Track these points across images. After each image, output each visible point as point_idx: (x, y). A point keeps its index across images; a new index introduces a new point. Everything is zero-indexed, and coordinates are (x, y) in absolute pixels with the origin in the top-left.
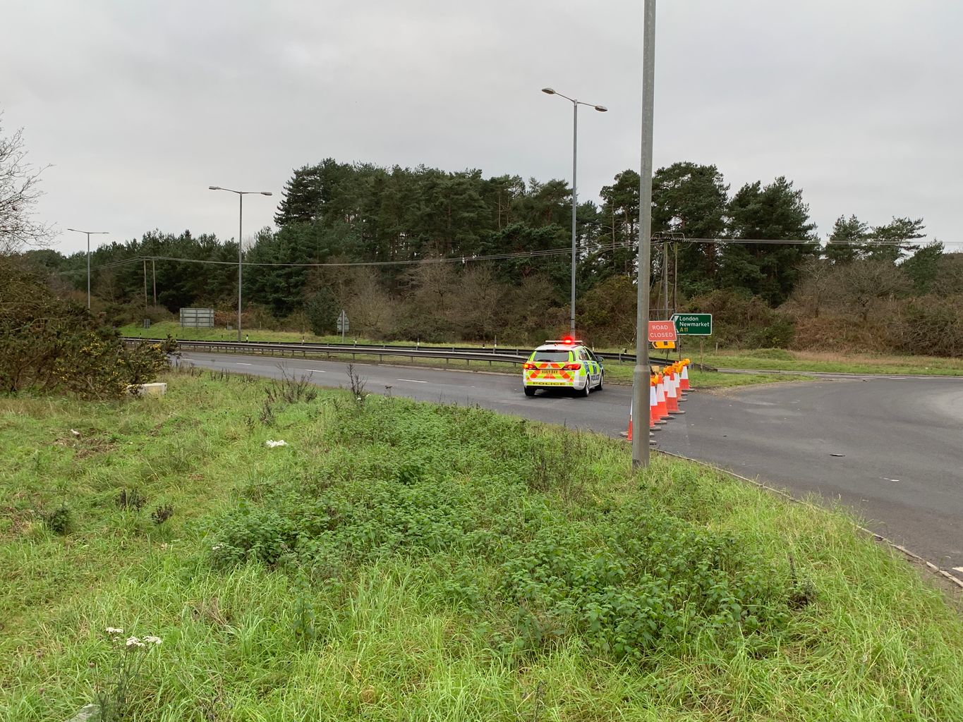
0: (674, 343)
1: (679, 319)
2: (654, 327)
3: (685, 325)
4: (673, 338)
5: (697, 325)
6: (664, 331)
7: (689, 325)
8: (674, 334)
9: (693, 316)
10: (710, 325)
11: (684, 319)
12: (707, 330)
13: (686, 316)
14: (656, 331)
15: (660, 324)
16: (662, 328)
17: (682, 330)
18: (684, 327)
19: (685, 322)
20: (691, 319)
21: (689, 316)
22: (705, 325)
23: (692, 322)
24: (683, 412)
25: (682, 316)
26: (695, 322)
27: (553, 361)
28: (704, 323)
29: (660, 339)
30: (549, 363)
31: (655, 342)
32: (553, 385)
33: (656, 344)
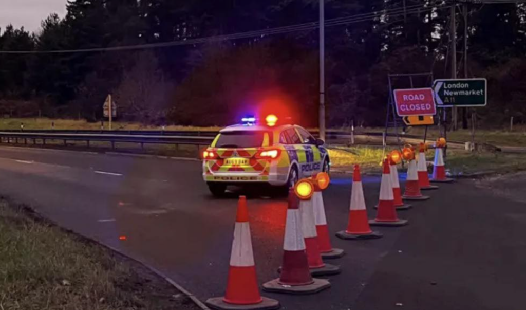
0: (432, 117)
1: (443, 86)
2: (405, 97)
3: (451, 93)
4: (431, 111)
5: (467, 93)
6: (420, 102)
7: (456, 93)
8: (432, 106)
9: (461, 82)
10: (484, 93)
11: (450, 86)
12: (480, 99)
13: (452, 82)
14: (408, 103)
15: (414, 93)
16: (416, 98)
17: (447, 100)
18: (449, 97)
19: (451, 90)
20: (458, 86)
21: (456, 82)
22: (478, 93)
23: (460, 89)
24: (403, 222)
25: (447, 83)
26: (465, 89)
27: (240, 147)
28: (476, 90)
29: (415, 112)
30: (235, 150)
31: (406, 118)
32: (240, 180)
33: (409, 119)
